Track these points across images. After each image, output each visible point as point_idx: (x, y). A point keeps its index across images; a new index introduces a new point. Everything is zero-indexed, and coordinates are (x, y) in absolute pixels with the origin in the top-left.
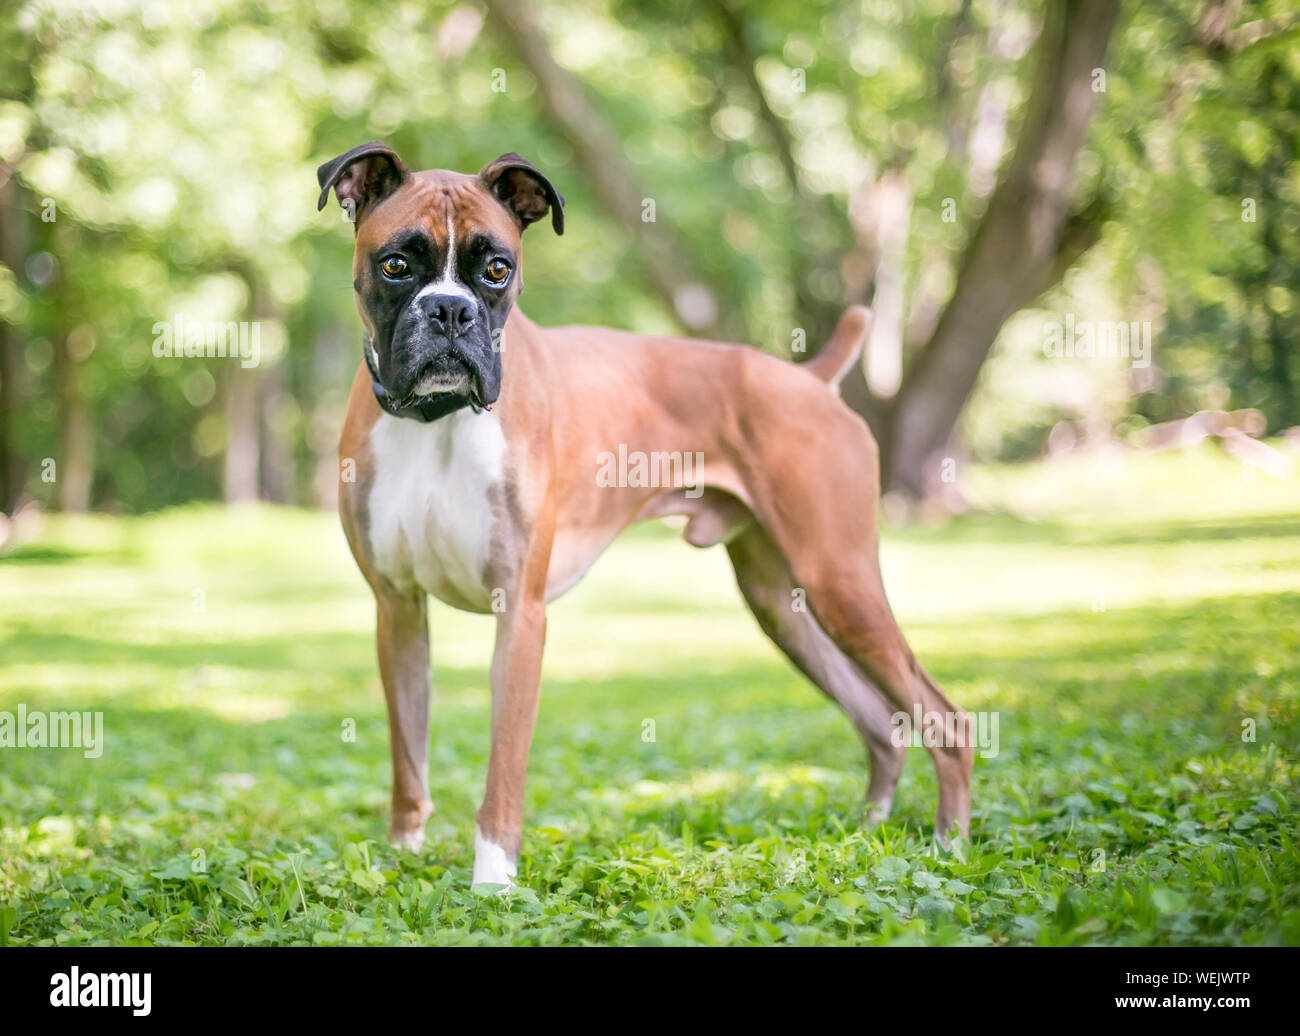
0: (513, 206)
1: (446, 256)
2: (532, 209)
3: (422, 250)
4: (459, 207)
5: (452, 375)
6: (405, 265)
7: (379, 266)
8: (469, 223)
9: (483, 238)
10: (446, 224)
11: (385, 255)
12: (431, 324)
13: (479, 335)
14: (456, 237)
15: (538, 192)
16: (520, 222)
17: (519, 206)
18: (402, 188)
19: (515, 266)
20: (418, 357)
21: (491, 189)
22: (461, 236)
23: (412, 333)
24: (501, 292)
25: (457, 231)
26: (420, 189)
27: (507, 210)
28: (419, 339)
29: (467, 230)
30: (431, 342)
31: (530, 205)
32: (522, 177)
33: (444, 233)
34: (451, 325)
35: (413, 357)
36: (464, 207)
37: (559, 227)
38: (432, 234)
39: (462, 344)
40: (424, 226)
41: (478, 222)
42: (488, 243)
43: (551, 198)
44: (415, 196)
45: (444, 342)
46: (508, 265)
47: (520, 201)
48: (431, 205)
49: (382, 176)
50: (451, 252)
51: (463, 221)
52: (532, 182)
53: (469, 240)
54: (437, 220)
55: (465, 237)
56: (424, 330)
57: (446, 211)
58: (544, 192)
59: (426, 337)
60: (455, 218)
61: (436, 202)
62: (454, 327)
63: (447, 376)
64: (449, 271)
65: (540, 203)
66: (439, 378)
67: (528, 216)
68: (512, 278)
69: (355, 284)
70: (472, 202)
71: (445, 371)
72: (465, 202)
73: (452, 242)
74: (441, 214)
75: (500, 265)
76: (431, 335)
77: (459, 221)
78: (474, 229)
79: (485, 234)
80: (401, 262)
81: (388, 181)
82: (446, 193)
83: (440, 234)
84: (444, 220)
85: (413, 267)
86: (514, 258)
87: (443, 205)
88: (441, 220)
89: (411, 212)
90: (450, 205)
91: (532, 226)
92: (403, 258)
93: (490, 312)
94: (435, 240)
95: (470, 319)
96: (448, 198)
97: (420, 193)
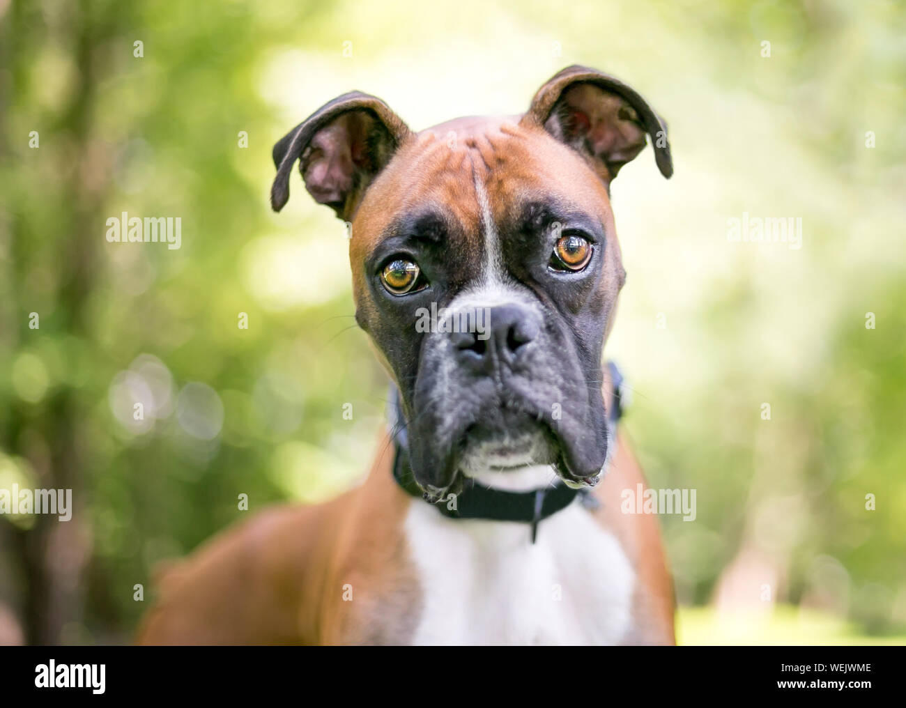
0: (589, 148)
1: (482, 245)
2: (622, 145)
3: (437, 239)
4: (492, 162)
5: (514, 437)
6: (417, 270)
7: (377, 279)
8: (510, 185)
9: (536, 205)
10: (475, 194)
11: (380, 260)
12: (462, 362)
13: (549, 363)
14: (494, 210)
15: (624, 116)
16: (604, 170)
17: (600, 146)
18: (399, 151)
19: (603, 240)
20: (449, 419)
21: (545, 123)
22: (501, 209)
23: (434, 383)
24: (584, 286)
25: (492, 201)
26: (426, 145)
27: (582, 156)
28: (446, 390)
29: (506, 196)
30: (467, 391)
31: (615, 141)
32: (592, 95)
33: (473, 210)
34: (495, 356)
35: (441, 421)
36: (500, 161)
37: (664, 163)
38: (453, 214)
39: (520, 384)
40: (437, 202)
41: (525, 179)
42: (546, 211)
43: (646, 121)
44: (420, 158)
45: (486, 387)
46: (589, 239)
47: (600, 138)
48: (445, 169)
49: (372, 142)
50: (490, 238)
51: (500, 182)
52: (610, 103)
53: (516, 212)
54: (457, 190)
55: (508, 208)
56: (452, 374)
57: (473, 173)
58: (633, 114)
59: (456, 385)
60: (488, 182)
61: (454, 163)
62: (502, 359)
63: (507, 441)
64: (491, 268)
65: (630, 131)
66: (495, 444)
67: (616, 157)
68: (601, 256)
69: (357, 318)
70: (512, 149)
71: (500, 432)
72: (501, 154)
73: (488, 221)
74: (464, 180)
75: (576, 242)
76: (464, 379)
77: (494, 186)
78: (520, 193)
79: (540, 198)
80: (411, 267)
81: (381, 148)
82: (473, 145)
83: (466, 213)
84: (470, 189)
85: (428, 270)
86: (598, 226)
87: (467, 164)
88: (464, 189)
89: (415, 184)
90: (479, 163)
91: (624, 171)
92: (410, 259)
93: (570, 323)
94: (458, 223)
95: (526, 341)
96: (474, 152)
97: (426, 153)
